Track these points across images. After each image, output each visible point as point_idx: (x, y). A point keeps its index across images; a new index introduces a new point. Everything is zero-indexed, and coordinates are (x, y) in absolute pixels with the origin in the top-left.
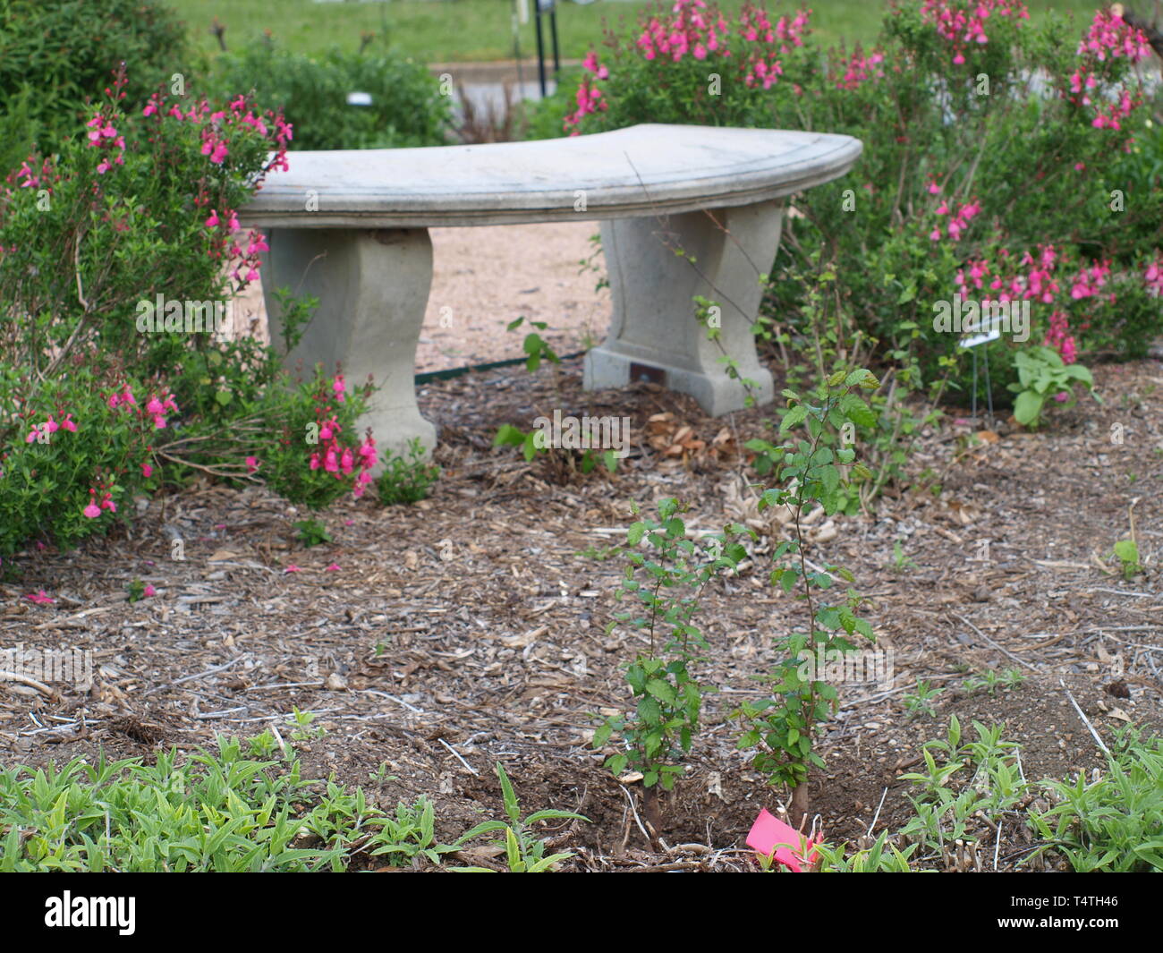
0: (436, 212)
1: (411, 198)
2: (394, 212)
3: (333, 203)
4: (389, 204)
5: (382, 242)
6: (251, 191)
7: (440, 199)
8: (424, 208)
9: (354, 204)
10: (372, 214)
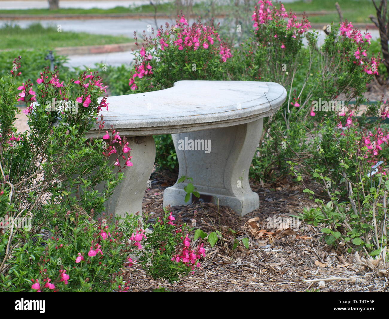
0: (169, 126)
1: (159, 120)
2: (153, 127)
3: (126, 125)
4: (150, 123)
5: (137, 143)
6: (91, 121)
7: (172, 120)
8: (165, 125)
9: (136, 124)
10: (142, 129)
